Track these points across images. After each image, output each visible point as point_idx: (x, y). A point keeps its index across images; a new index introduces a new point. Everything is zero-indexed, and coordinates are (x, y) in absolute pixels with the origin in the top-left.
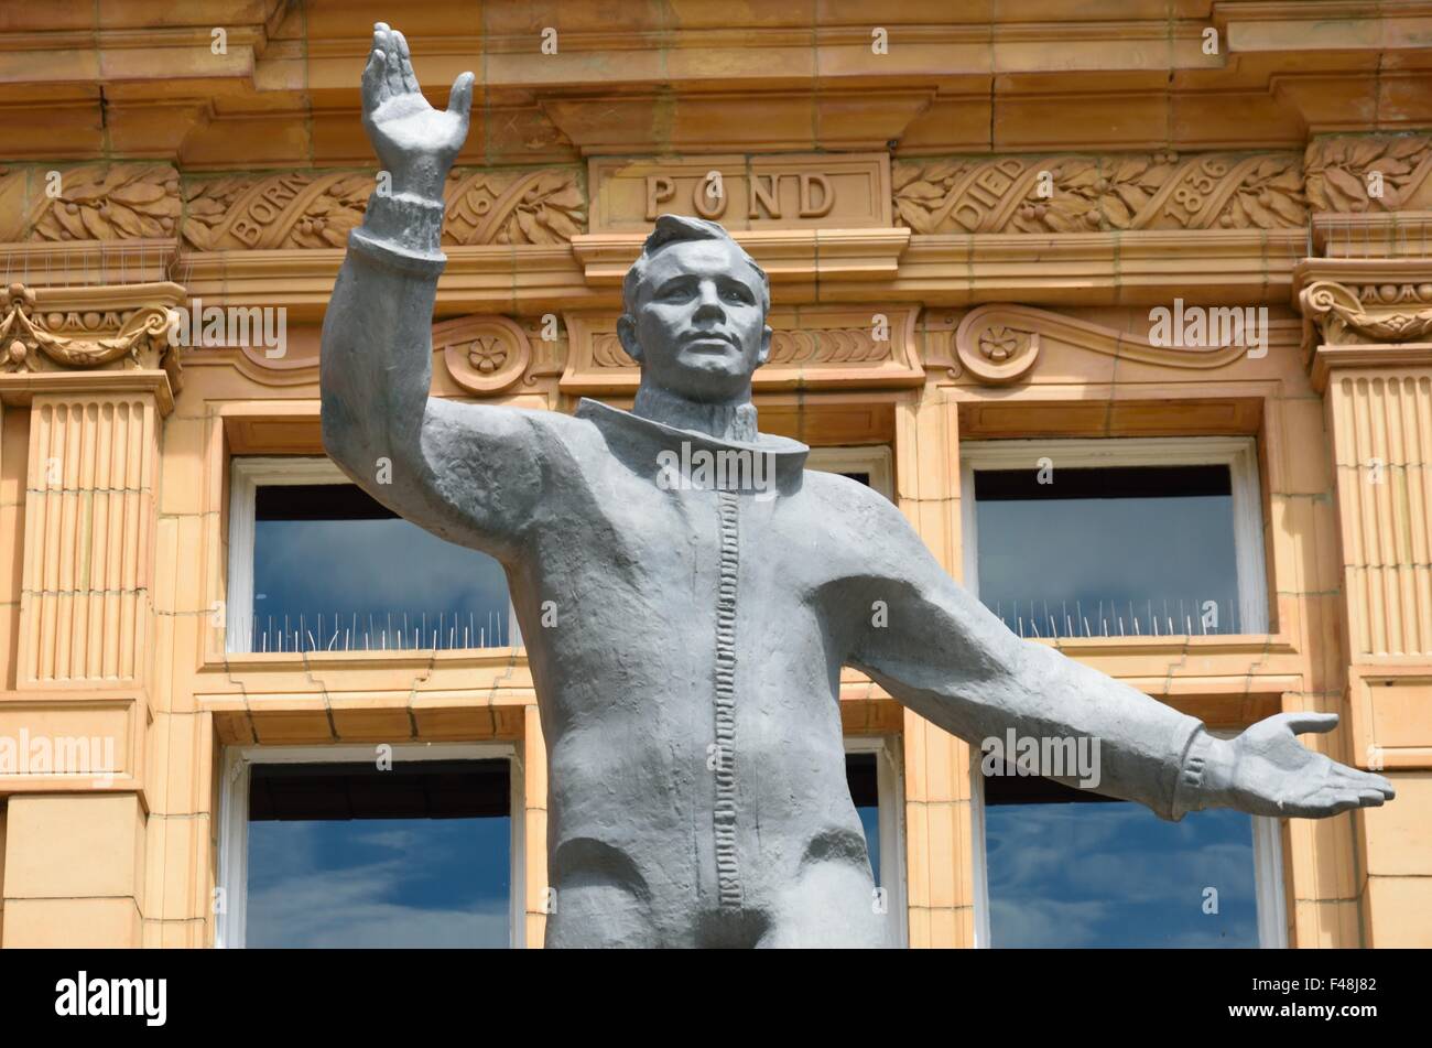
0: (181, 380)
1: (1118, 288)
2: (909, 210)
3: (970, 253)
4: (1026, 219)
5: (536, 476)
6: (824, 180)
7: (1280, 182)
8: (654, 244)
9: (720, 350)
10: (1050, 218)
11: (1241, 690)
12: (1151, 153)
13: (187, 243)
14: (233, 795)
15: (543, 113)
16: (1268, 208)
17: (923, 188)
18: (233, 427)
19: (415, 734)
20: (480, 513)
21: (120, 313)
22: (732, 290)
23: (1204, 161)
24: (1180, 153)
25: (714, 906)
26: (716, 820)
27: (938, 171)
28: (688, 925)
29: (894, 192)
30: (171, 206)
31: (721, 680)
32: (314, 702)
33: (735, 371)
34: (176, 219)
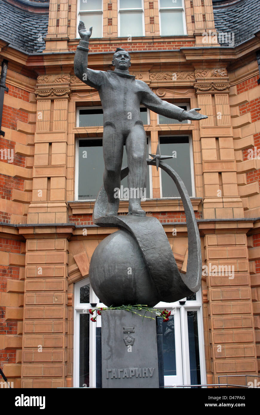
0: (71, 98)
1: (174, 86)
2: (151, 78)
3: (158, 82)
4: (164, 79)
5: (101, 78)
6: (142, 75)
7: (192, 74)
8: (116, 51)
9: (124, 63)
10: (167, 79)
11: (188, 129)
12: (178, 71)
13: (71, 83)
14: (77, 142)
15: (110, 68)
16: (191, 77)
17: (153, 75)
18: (76, 103)
19: (97, 136)
20: (94, 82)
21: (64, 90)
22: (125, 56)
23: (183, 72)
24: (181, 72)
25: (124, 130)
26: (124, 119)
27: (154, 74)
28: (120, 132)
29: (149, 76)
30: (69, 79)
31: (125, 103)
32: (85, 132)
33: (126, 66)
34: (70, 80)
